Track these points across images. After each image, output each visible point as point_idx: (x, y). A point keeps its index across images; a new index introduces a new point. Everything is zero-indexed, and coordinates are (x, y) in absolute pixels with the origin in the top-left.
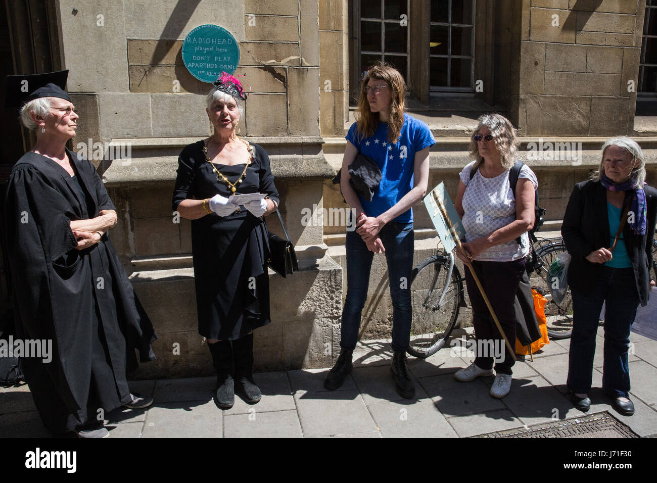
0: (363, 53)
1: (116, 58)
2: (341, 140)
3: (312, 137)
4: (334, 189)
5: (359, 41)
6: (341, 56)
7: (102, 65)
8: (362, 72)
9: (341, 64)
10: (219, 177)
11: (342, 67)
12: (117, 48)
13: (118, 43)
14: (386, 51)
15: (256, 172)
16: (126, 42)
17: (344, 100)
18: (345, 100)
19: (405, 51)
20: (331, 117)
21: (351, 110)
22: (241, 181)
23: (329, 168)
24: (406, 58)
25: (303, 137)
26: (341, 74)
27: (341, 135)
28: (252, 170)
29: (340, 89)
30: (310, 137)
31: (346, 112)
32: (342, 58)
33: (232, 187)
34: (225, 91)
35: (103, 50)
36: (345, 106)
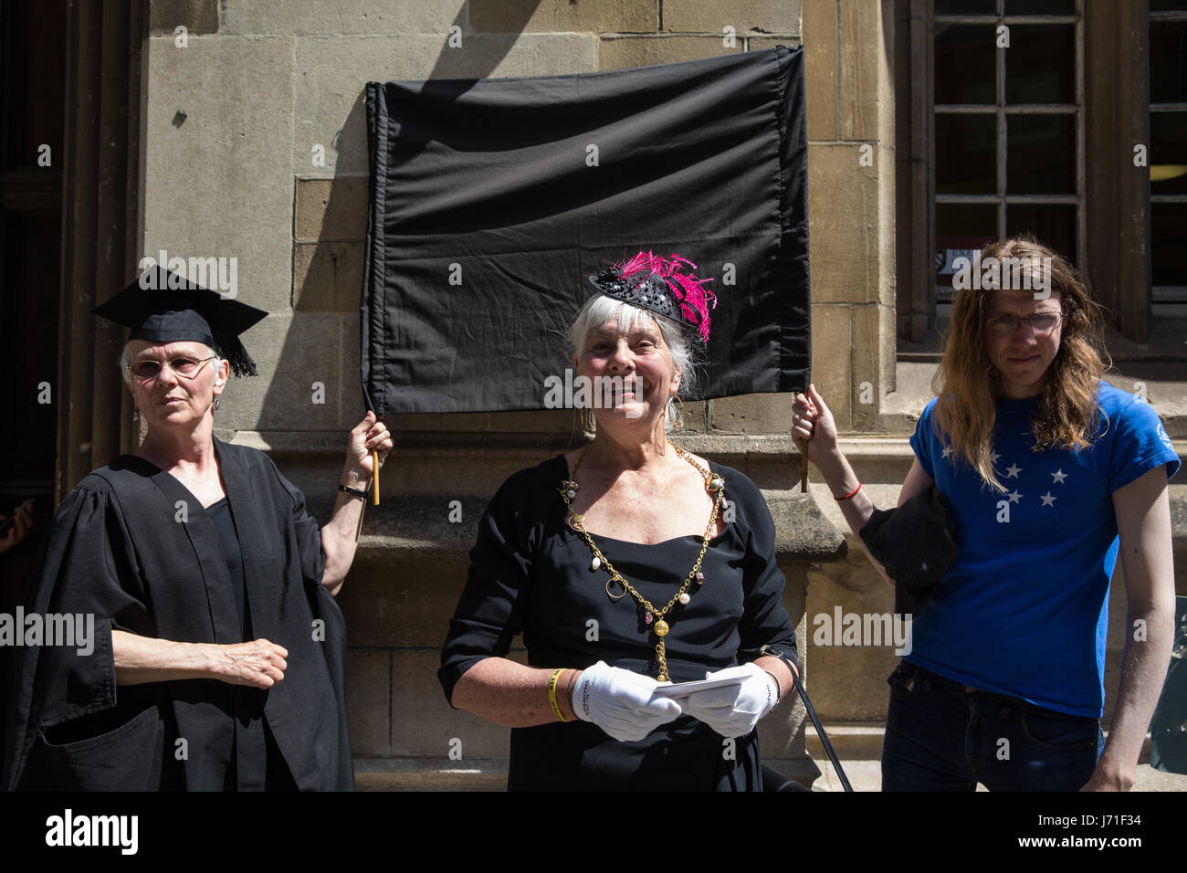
0: (942, 199)
1: (266, 225)
2: (872, 444)
3: (777, 437)
4: (849, 587)
5: (928, 168)
6: (873, 209)
7: (230, 243)
8: (940, 252)
9: (874, 231)
10: (612, 584)
11: (875, 240)
12: (269, 200)
13: (273, 188)
14: (1011, 190)
15: (733, 564)
16: (292, 186)
17: (883, 329)
18: (885, 330)
19: (1071, 189)
20: (842, 379)
21: (900, 359)
22: (685, 598)
23: (827, 530)
24: (1072, 209)
25: (751, 437)
26: (874, 259)
27: (871, 429)
28: (719, 558)
29: (868, 300)
30: (772, 437)
31: (887, 365)
32: (877, 214)
33: (656, 618)
34: (623, 299)
35: (235, 208)
36: (885, 348)
